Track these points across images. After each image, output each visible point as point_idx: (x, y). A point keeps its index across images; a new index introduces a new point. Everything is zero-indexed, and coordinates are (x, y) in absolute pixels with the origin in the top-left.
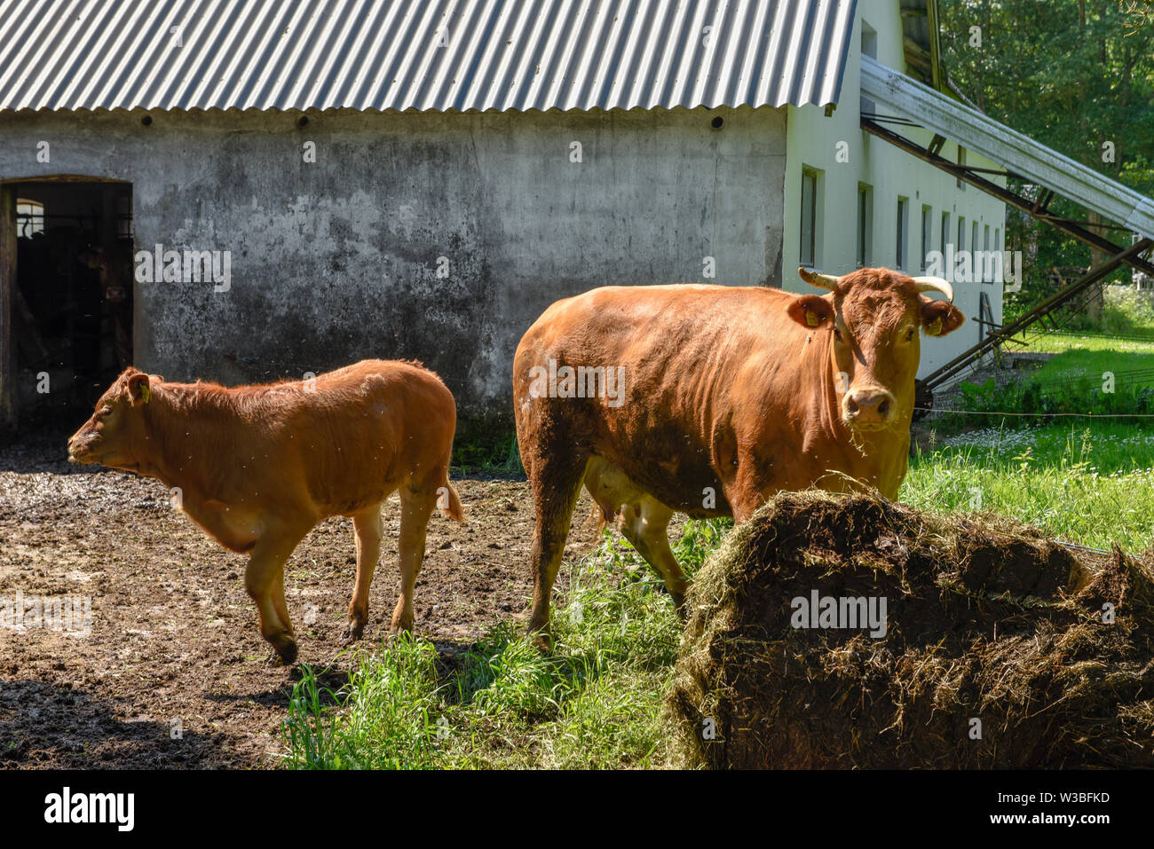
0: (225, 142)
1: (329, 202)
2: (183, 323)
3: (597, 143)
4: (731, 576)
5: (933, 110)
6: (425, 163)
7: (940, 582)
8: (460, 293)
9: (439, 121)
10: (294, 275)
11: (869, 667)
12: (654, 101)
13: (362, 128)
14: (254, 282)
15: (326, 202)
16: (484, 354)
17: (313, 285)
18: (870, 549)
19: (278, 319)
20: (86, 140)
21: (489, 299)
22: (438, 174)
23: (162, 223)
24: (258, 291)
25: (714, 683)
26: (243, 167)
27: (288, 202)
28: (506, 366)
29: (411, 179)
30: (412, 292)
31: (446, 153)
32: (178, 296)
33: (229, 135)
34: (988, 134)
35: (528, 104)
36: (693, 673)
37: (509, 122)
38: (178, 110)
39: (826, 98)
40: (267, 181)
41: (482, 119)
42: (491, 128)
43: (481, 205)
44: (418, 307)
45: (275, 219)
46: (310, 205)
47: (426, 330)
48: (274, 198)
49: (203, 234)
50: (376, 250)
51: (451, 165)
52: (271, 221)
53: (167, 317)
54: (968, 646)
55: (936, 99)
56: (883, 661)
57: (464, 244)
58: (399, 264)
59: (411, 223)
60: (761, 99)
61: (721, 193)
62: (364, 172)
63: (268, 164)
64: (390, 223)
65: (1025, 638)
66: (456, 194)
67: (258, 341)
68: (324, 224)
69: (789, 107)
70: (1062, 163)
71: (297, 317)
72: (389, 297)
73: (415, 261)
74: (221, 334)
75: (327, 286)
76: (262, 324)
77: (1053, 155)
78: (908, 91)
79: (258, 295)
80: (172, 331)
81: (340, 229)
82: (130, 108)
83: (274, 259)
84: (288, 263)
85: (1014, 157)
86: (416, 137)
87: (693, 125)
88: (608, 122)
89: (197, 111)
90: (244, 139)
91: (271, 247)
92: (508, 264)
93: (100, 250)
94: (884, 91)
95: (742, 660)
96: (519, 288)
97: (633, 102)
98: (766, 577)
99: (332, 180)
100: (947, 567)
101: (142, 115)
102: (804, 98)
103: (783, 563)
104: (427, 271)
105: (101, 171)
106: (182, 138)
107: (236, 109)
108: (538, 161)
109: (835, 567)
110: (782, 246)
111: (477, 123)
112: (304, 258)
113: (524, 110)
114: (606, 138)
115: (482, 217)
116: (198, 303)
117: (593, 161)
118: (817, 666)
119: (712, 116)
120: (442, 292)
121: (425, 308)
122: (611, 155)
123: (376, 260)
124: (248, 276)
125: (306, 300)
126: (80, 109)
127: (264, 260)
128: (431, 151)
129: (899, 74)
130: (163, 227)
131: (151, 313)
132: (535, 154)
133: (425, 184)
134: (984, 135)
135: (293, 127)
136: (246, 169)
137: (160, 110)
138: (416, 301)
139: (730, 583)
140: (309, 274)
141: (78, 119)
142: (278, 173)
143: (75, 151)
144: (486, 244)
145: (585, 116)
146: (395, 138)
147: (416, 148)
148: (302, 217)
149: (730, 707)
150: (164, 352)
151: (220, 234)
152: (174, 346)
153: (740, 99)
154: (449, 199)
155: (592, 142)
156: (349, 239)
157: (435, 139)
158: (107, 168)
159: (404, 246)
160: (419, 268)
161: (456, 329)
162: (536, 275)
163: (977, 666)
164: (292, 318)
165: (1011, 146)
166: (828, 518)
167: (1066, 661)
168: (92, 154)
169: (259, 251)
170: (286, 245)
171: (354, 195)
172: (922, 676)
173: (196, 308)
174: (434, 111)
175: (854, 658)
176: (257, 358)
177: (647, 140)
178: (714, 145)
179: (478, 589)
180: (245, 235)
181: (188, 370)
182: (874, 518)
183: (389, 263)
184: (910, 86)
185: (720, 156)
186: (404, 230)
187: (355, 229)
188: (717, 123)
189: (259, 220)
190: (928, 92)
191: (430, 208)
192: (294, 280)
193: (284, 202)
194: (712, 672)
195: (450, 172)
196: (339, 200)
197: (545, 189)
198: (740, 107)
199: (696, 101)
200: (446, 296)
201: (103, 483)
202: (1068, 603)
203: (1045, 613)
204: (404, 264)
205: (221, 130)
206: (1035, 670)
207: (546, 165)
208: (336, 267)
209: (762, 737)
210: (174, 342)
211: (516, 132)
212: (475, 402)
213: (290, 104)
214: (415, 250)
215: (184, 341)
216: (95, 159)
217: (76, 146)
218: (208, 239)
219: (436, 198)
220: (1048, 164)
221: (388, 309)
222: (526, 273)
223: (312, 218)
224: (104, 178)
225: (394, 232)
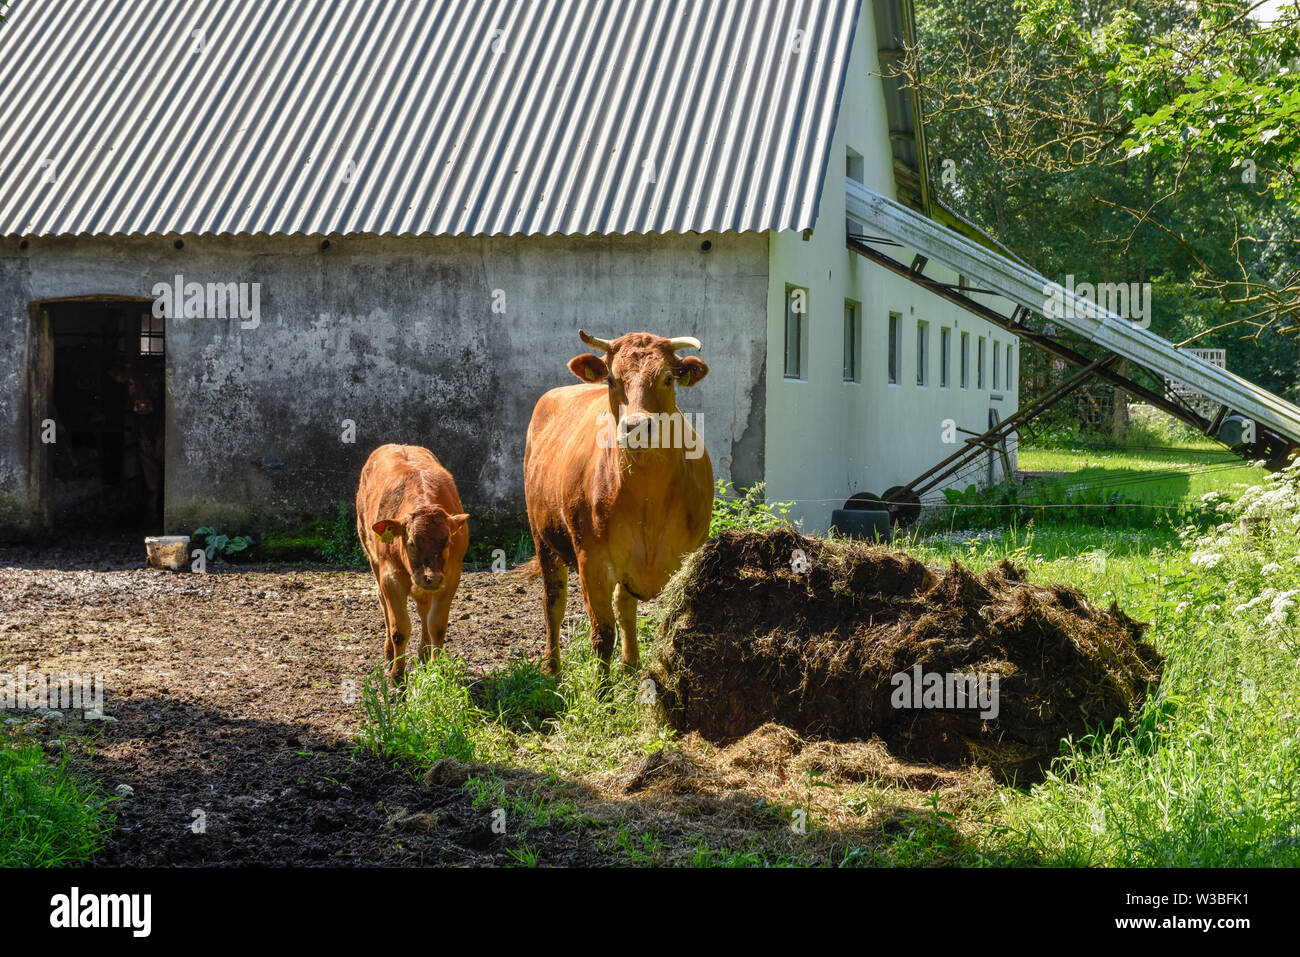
0: (253, 264)
1: (350, 319)
2: (212, 432)
3: (597, 265)
4: (688, 588)
5: (913, 231)
6: (439, 283)
7: (834, 588)
8: (472, 402)
9: (452, 245)
10: (317, 387)
11: (784, 649)
12: (648, 227)
13: (379, 251)
14: (279, 394)
15: (347, 319)
16: (494, 458)
17: (334, 396)
18: (786, 566)
19: (301, 428)
20: (121, 262)
21: (498, 408)
22: (451, 293)
23: (193, 339)
24: (283, 402)
25: (676, 666)
26: (269, 287)
27: (311, 320)
28: (514, 470)
29: (425, 299)
30: (426, 402)
31: (458, 273)
32: (207, 407)
33: (255, 257)
34: (966, 254)
35: (534, 229)
36: (661, 660)
37: (516, 245)
38: (209, 235)
39: (803, 224)
40: (292, 299)
41: (491, 242)
42: (499, 250)
43: (491, 321)
44: (432, 416)
45: (298, 335)
46: (332, 322)
47: (439, 436)
48: (298, 316)
49: (231, 349)
50: (393, 363)
51: (462, 284)
52: (295, 337)
53: (197, 426)
54: (852, 632)
55: (917, 221)
56: (795, 645)
57: (474, 358)
58: (414, 376)
59: (426, 338)
60: (745, 225)
61: (709, 309)
62: (381, 291)
63: (292, 284)
64: (406, 338)
65: (891, 625)
66: (468, 311)
67: (282, 448)
68: (345, 340)
69: (772, 232)
70: (1034, 281)
71: (319, 425)
72: (405, 406)
73: (430, 373)
74: (247, 442)
75: (347, 396)
76: (286, 432)
77: (1026, 274)
78: (892, 213)
79: (283, 405)
80: (201, 439)
81: (359, 344)
82: (164, 233)
83: (298, 372)
84: (311, 375)
85: (990, 276)
86: (429, 259)
87: (684, 248)
88: (606, 245)
89: (227, 235)
90: (270, 261)
91: (295, 361)
92: (515, 376)
93: (129, 366)
94: (868, 213)
95: (696, 648)
96: (525, 398)
97: (629, 227)
98: (713, 588)
99: (352, 299)
100: (839, 577)
101: (175, 239)
102: (784, 224)
103: (725, 578)
104: (440, 382)
105: (136, 291)
106: (212, 260)
107: (263, 234)
108: (543, 281)
109: (761, 579)
110: (765, 358)
111: (487, 246)
112: (326, 371)
113: (530, 234)
114: (605, 261)
115: (491, 332)
116: (227, 414)
117: (593, 281)
118: (748, 650)
119: (700, 241)
120: (454, 402)
121: (439, 416)
122: (610, 276)
123: (393, 372)
124: (273, 388)
125: (328, 410)
126: (117, 234)
127: (289, 373)
128: (444, 272)
129: (883, 197)
130: (194, 342)
131: (181, 422)
132: (539, 275)
133: (439, 302)
134: (963, 255)
135: (316, 250)
136: (272, 289)
137: (192, 235)
138: (430, 410)
139: (686, 593)
140: (331, 385)
141: (114, 243)
142: (301, 292)
143: (112, 273)
144: (495, 357)
145: (587, 240)
146: (411, 260)
147: (430, 269)
148: (324, 333)
149: (688, 683)
150: (193, 459)
151: (247, 349)
152: (204, 453)
153: (726, 225)
154: (461, 317)
155: (592, 264)
156: (368, 353)
157: (447, 261)
158: (142, 289)
159: (419, 359)
160: (433, 379)
161: (467, 435)
162: (541, 385)
163: (858, 645)
164: (314, 427)
165: (987, 265)
166: (757, 544)
167: (918, 639)
168: (128, 275)
169: (283, 365)
170: (309, 359)
171: (373, 312)
172: (821, 654)
173: (224, 418)
174: (446, 236)
175: (773, 643)
176: (282, 464)
177: (643, 262)
178: (703, 266)
179: (495, 644)
180: (271, 350)
181: (217, 476)
182: (789, 544)
183: (405, 375)
184: (893, 208)
185: (709, 276)
186: (419, 344)
187: (374, 343)
188: (706, 246)
189: (284, 336)
190: (910, 214)
191: (443, 324)
192: (316, 391)
193: (307, 319)
194: (675, 659)
195: (462, 291)
196: (358, 317)
197: (549, 307)
198: (727, 232)
199: (686, 227)
200: (458, 406)
201: (145, 578)
202: (921, 599)
203: (906, 607)
204: (419, 376)
205: (249, 253)
206: (897, 645)
207: (550, 285)
208: (356, 379)
209: (710, 703)
210: (204, 450)
211: (522, 256)
212: (485, 503)
213: (313, 229)
214: (429, 363)
215: (213, 449)
216: (130, 280)
217: (112, 268)
218: (236, 354)
219: (449, 315)
220: (1021, 282)
221: (404, 418)
222: (532, 383)
223: (333, 334)
224: (139, 298)
225: (409, 346)
